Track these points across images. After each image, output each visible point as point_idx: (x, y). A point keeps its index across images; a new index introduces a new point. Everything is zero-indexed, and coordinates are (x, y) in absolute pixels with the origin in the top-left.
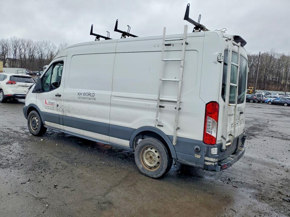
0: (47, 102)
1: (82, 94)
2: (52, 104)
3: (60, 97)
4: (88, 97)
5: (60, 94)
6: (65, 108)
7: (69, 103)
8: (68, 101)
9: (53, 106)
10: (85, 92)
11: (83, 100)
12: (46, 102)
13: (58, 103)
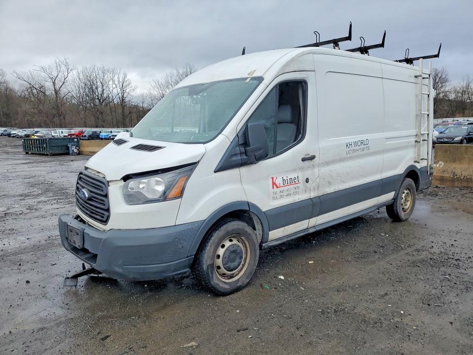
0: (279, 181)
1: (353, 145)
2: (293, 181)
3: (313, 160)
4: (360, 147)
5: (311, 154)
6: (324, 179)
7: (329, 166)
8: (327, 163)
9: (295, 186)
10: (357, 140)
11: (355, 154)
12: (274, 184)
13: (308, 174)
